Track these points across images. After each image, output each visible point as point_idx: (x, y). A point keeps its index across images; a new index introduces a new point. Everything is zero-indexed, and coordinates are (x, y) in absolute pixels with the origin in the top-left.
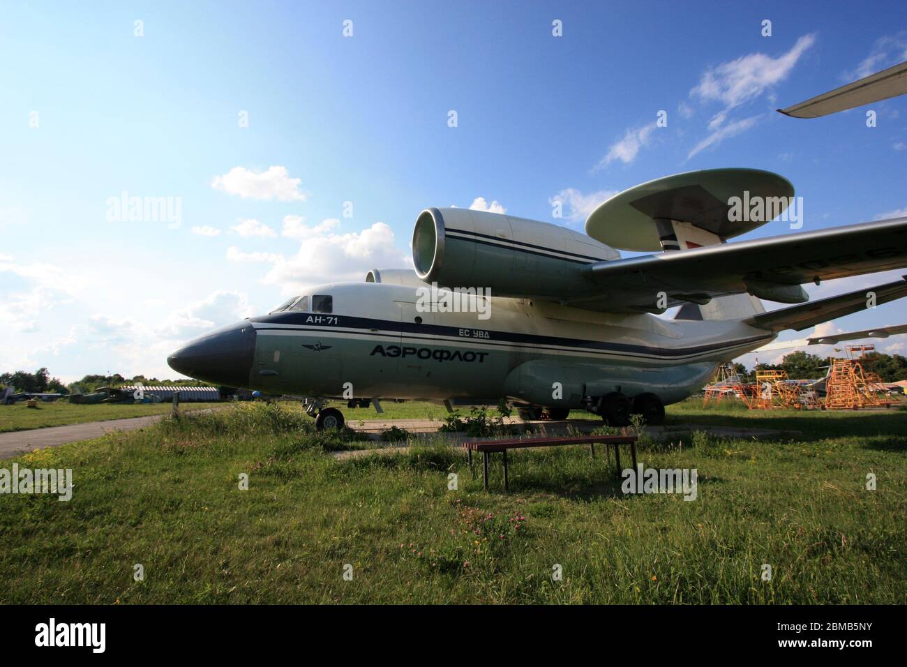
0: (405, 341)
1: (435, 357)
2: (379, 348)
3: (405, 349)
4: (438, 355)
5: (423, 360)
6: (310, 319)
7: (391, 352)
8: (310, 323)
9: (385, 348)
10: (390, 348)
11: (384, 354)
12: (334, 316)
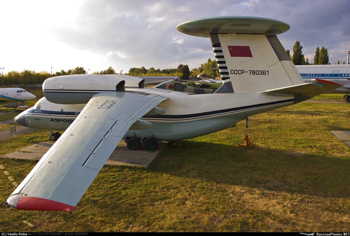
0: (58, 117)
1: (69, 122)
2: (52, 120)
3: (59, 120)
4: (70, 121)
5: (65, 123)
6: (35, 111)
7: (56, 120)
8: (35, 113)
9: (54, 119)
10: (55, 119)
11: (54, 121)
12: (40, 110)
